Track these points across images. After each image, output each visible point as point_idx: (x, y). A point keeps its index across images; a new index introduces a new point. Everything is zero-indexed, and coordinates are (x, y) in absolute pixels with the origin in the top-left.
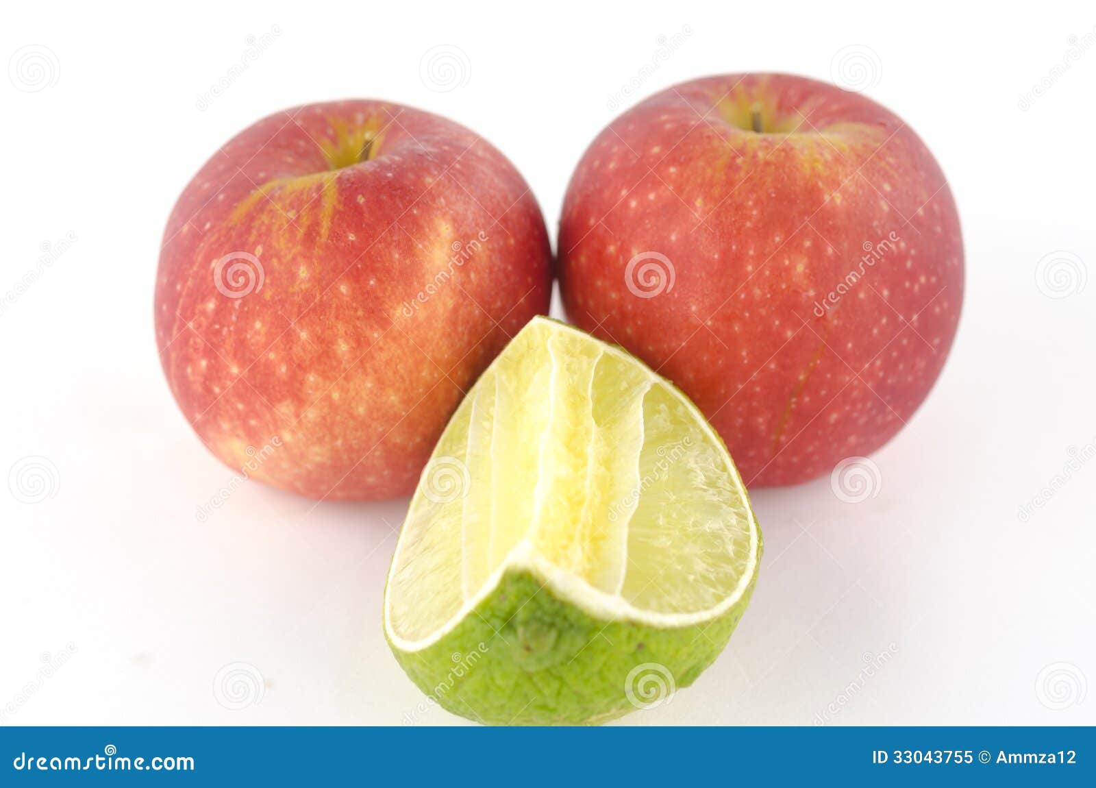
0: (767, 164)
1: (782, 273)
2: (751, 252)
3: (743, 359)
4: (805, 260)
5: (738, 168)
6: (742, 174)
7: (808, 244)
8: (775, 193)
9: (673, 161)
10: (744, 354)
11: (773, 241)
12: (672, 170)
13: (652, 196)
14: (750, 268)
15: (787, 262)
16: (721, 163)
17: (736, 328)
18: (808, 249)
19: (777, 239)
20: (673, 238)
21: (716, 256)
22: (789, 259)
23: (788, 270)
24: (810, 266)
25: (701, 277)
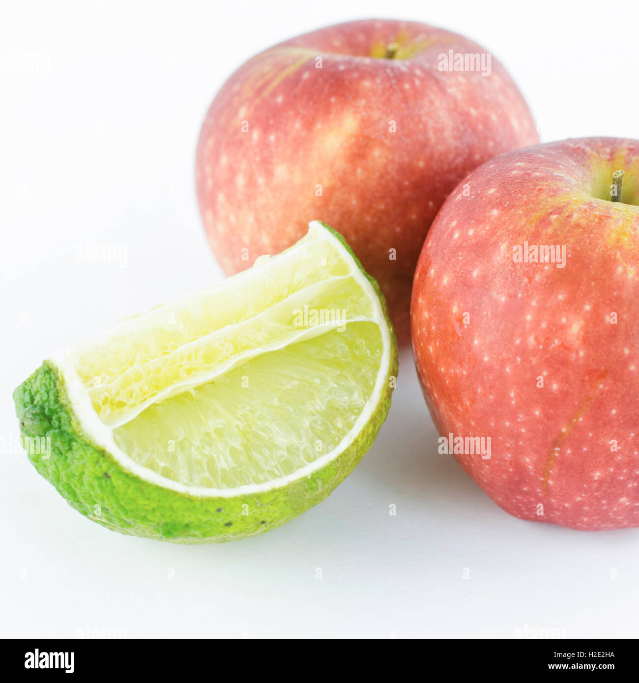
0: (578, 225)
1: (557, 329)
2: (534, 303)
3: (511, 399)
4: (582, 323)
5: (550, 224)
6: (550, 230)
7: (588, 308)
8: (572, 254)
9: (499, 204)
10: (512, 395)
11: (557, 297)
12: (495, 212)
13: (471, 232)
14: (529, 317)
15: (564, 320)
16: (537, 215)
17: (508, 370)
18: (587, 312)
19: (560, 297)
20: (475, 274)
21: (503, 299)
22: (567, 318)
23: (563, 328)
24: (585, 329)
25: (487, 315)
